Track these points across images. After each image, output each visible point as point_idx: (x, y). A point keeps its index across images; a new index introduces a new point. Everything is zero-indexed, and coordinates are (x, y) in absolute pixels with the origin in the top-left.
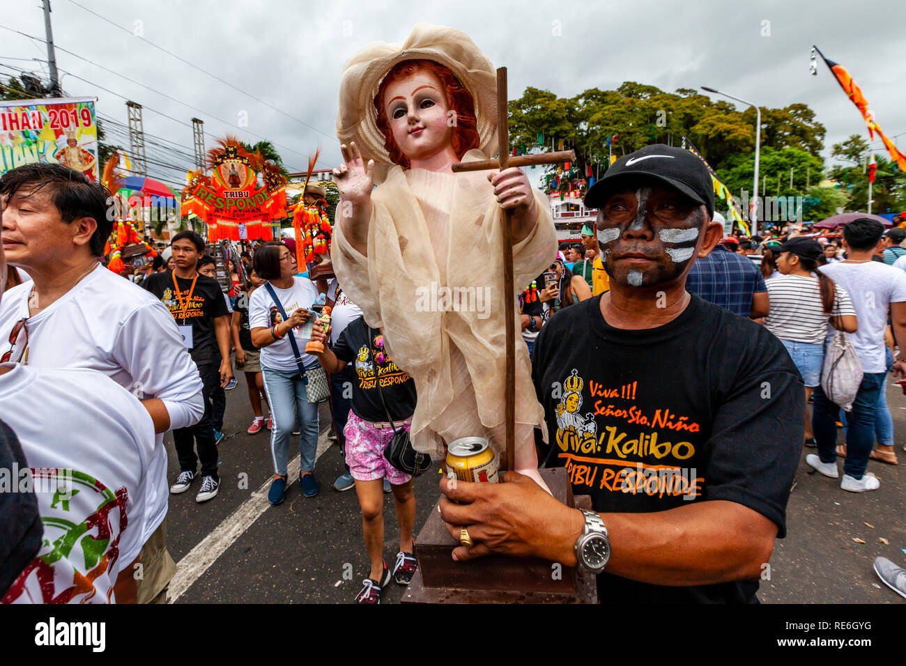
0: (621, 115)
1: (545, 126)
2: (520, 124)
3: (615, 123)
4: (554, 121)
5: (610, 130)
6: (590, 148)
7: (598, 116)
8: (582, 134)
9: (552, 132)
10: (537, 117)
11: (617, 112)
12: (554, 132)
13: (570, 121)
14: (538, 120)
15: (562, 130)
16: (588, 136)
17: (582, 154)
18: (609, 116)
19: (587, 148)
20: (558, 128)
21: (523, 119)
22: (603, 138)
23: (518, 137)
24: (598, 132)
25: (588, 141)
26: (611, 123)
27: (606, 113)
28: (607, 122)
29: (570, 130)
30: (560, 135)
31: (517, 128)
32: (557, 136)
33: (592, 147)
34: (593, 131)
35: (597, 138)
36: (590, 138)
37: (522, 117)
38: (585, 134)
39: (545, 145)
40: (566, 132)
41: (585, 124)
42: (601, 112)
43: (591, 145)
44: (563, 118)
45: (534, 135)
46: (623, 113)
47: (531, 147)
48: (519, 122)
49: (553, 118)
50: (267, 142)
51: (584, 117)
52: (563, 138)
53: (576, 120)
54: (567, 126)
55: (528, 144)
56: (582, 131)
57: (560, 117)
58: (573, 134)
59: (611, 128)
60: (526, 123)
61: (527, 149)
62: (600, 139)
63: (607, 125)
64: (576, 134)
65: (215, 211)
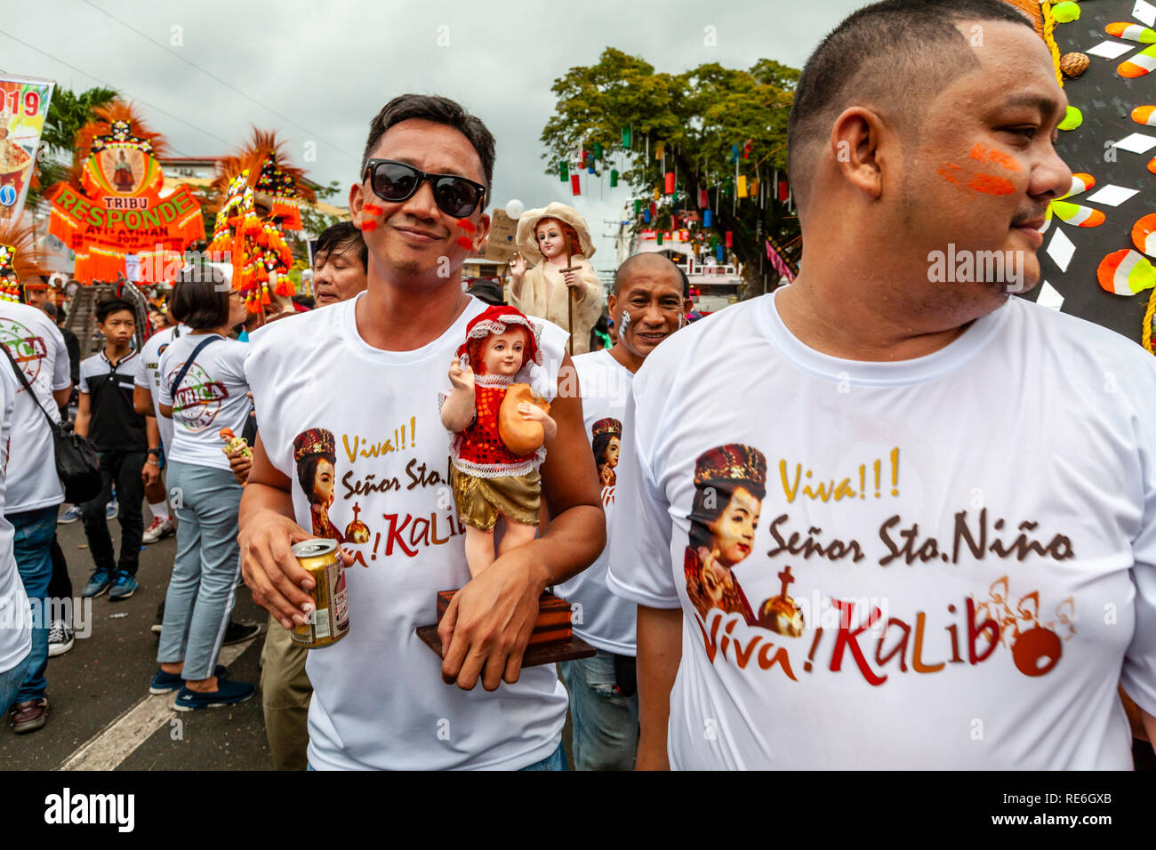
0: (754, 112)
1: (635, 117)
2: (594, 108)
3: (746, 123)
4: (650, 110)
5: (738, 135)
6: (706, 161)
7: (718, 109)
8: (694, 137)
9: (645, 128)
10: (621, 99)
11: (748, 105)
12: (649, 128)
13: (675, 112)
14: (624, 105)
15: (662, 127)
16: (703, 140)
17: (692, 170)
18: (735, 111)
19: (702, 159)
20: (655, 122)
21: (598, 101)
22: (726, 146)
23: (590, 131)
24: (719, 135)
25: (703, 148)
26: (739, 123)
27: (732, 105)
28: (733, 120)
29: (677, 127)
30: (659, 134)
31: (588, 115)
32: (654, 135)
33: (710, 159)
34: (711, 133)
35: (717, 144)
36: (706, 145)
37: (596, 98)
38: (698, 136)
39: (634, 148)
40: (668, 130)
41: (699, 120)
42: (724, 104)
43: (707, 156)
44: (664, 106)
45: (616, 130)
46: (757, 108)
47: (611, 149)
48: (592, 105)
49: (649, 104)
50: (110, 89)
51: (697, 109)
52: (664, 139)
53: (685, 113)
54: (670, 120)
55: (606, 144)
56: (694, 131)
57: (660, 104)
58: (680, 135)
59: (739, 130)
60: (603, 107)
61: (605, 152)
62: (721, 148)
63: (733, 125)
64: (685, 136)
65: (88, 231)
